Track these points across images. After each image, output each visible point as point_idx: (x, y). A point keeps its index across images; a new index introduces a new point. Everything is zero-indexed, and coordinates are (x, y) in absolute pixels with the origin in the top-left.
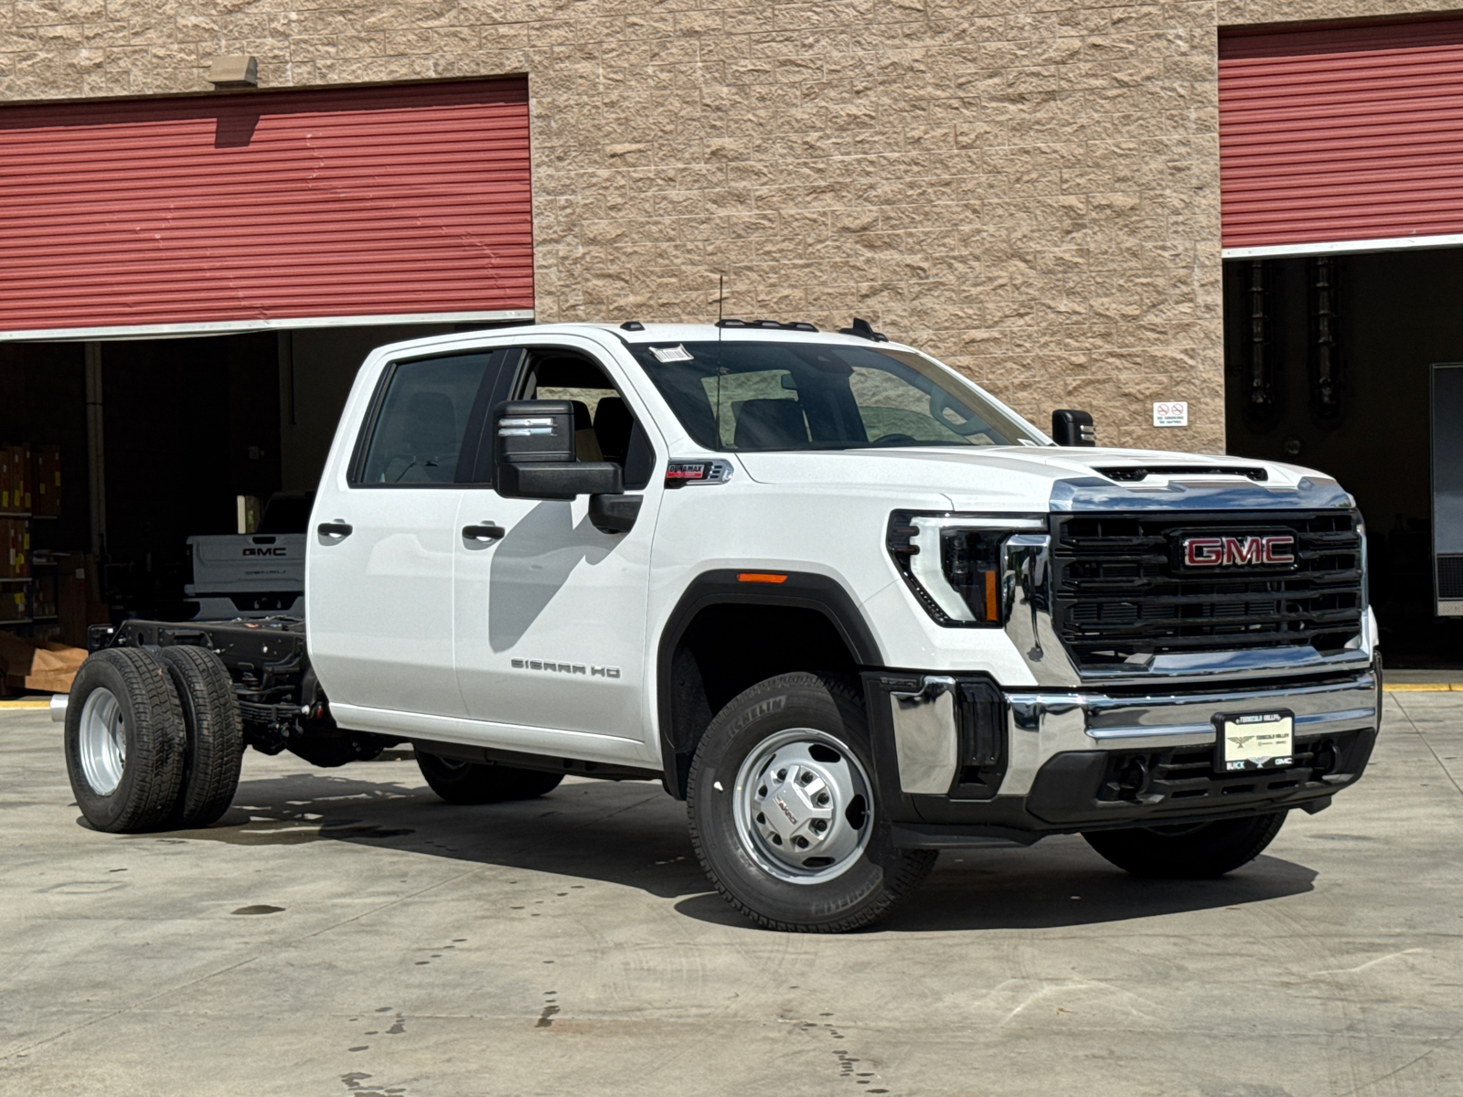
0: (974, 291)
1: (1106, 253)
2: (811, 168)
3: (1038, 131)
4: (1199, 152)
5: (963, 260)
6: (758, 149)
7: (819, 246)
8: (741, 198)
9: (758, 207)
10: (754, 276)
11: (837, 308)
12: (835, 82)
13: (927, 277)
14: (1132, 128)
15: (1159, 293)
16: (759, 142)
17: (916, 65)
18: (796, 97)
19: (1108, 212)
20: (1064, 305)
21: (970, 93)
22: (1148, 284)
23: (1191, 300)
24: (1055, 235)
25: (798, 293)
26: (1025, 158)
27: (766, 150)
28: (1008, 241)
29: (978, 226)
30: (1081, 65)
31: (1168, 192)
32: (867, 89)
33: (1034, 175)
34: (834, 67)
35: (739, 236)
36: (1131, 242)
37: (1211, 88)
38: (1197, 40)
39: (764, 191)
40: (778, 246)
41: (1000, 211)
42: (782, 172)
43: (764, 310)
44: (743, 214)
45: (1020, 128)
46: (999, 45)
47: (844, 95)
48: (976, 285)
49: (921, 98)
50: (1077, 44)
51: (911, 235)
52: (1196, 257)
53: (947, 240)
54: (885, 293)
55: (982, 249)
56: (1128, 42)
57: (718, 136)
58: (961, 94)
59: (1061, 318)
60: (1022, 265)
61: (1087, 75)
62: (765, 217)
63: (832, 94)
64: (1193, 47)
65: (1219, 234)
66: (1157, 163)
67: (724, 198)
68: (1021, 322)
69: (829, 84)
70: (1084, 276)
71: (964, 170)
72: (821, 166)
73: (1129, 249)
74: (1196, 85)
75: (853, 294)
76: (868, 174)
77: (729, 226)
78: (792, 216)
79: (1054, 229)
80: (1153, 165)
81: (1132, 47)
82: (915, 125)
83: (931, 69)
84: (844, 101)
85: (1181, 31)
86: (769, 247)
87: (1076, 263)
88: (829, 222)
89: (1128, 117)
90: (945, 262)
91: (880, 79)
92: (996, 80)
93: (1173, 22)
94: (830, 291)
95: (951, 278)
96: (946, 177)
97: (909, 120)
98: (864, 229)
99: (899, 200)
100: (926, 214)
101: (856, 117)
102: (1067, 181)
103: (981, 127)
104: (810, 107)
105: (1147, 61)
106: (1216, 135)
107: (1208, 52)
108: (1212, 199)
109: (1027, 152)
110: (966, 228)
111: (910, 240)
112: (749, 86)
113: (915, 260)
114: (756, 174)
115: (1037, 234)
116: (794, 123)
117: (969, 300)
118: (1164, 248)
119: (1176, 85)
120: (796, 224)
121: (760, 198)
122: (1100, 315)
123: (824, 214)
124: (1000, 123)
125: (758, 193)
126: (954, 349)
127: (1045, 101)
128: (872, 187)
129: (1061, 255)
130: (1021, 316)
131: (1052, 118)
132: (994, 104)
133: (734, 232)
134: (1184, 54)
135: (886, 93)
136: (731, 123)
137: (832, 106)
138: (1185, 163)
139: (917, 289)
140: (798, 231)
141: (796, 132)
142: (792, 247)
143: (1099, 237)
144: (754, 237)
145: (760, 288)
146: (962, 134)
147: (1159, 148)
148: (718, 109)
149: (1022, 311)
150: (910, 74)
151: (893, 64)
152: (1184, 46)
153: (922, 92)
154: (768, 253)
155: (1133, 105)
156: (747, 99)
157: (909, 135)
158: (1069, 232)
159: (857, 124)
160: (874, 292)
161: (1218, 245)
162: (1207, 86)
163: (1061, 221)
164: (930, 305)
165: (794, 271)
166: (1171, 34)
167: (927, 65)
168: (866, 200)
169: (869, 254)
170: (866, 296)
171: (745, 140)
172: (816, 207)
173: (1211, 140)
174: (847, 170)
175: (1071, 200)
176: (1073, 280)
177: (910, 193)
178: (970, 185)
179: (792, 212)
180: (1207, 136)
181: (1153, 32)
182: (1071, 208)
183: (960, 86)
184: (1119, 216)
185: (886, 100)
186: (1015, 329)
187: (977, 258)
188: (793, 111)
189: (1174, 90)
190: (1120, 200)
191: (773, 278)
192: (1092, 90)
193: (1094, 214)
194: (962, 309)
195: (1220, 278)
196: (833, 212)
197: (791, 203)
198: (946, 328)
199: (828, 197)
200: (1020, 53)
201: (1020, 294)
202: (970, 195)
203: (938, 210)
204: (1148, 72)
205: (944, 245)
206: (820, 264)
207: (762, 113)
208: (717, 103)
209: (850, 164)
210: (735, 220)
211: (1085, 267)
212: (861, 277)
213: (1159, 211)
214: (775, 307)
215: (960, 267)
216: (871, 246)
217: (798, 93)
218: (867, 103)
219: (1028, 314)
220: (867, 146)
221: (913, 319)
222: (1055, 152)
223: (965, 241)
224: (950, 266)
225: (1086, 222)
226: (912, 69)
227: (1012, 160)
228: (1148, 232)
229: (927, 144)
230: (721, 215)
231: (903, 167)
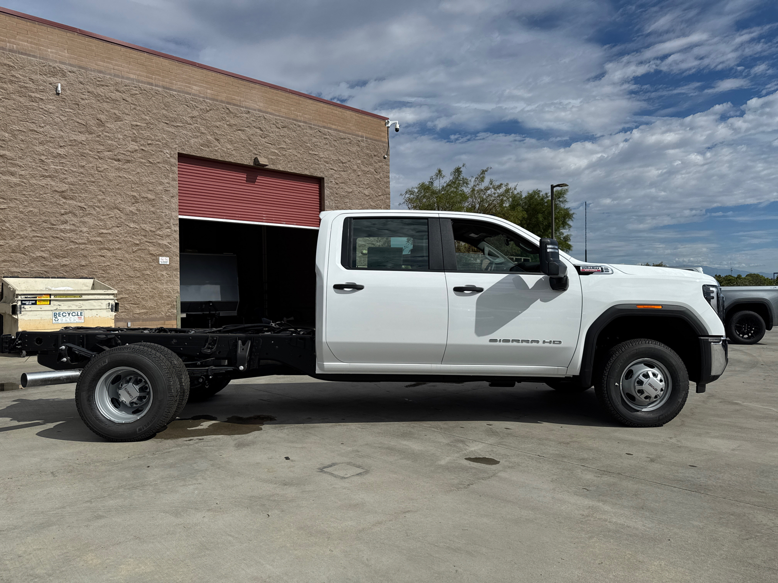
0: (102, 217)
1: (145, 211)
2: (42, 168)
3: (124, 171)
4: (172, 187)
5: (99, 207)
6: (20, 158)
7: (45, 195)
8: (12, 174)
9: (20, 178)
10: (18, 202)
11: (52, 217)
12: (52, 141)
13: (86, 211)
14: (153, 176)
15: (161, 225)
16: (21, 155)
17: (83, 142)
18: (37, 143)
19: (146, 199)
20: (132, 225)
21: (101, 155)
22: (158, 222)
23: (170, 228)
24: (130, 204)
25: (36, 210)
26: (120, 178)
27: (23, 159)
28: (114, 204)
29: (104, 197)
30: (138, 154)
31: (164, 196)
32: (64, 146)
33: (123, 185)
34: (52, 136)
35: (12, 187)
36: (152, 209)
37: (176, 169)
38: (172, 155)
39: (23, 173)
40: (28, 193)
41: (112, 194)
42: (30, 167)
43: (22, 214)
44: (14, 180)
45: (118, 169)
46: (112, 142)
47: (56, 146)
48: (103, 216)
49: (85, 153)
50: (137, 148)
51: (80, 196)
52: (172, 216)
53: (93, 200)
54: (70, 214)
55: (105, 205)
56: (152, 151)
57: (3, 150)
58: (98, 155)
59: (131, 229)
60: (119, 212)
61: (140, 158)
62: (23, 182)
63: (51, 145)
64: (171, 157)
65: (178, 210)
66: (160, 188)
67: (5, 172)
68: (118, 229)
69: (50, 141)
70: (139, 217)
71: (99, 179)
72: (46, 168)
73: (152, 211)
74: (172, 167)
75: (58, 213)
76: (64, 174)
77: (8, 183)
78: (34, 183)
79: (129, 202)
80: (159, 188)
81: (153, 153)
82: (82, 161)
83: (88, 145)
84: (55, 148)
85: (168, 151)
86: (24, 193)
87: (136, 213)
88: (49, 188)
89: (152, 172)
90: (93, 207)
91: (70, 143)
92: (111, 153)
93: (165, 148)
94: (49, 211)
95: (94, 212)
96: (93, 180)
97: (80, 159)
98: (63, 192)
99: (76, 185)
100: (86, 191)
101: (60, 154)
102: (133, 188)
103: (106, 167)
104: (41, 147)
105: (158, 157)
106: (177, 183)
107: (175, 159)
108: (176, 200)
109: (121, 177)
110: (100, 197)
111: (80, 198)
112: (17, 135)
113: (82, 205)
114: (19, 166)
115: (123, 203)
116: (36, 152)
117: (101, 220)
118: (162, 212)
119: (166, 166)
120: (35, 186)
121: (21, 175)
122: (144, 229)
123: (47, 184)
124: (112, 167)
125: (20, 173)
126: (95, 235)
127: (127, 163)
128: (66, 178)
129: (131, 210)
130: (118, 227)
131: (129, 168)
132: (110, 160)
133: (10, 185)
134: (168, 158)
135: (72, 149)
136: (9, 147)
137: (50, 149)
138: (169, 189)
139: (82, 214)
140: (36, 189)
141: (36, 155)
142: (34, 194)
143: (143, 206)
144: (18, 188)
145: (20, 206)
146: (99, 167)
147: (161, 183)
148: (3, 140)
149: (118, 225)
150: (81, 145)
151: (74, 140)
152: (169, 156)
153: (85, 151)
154: (24, 195)
155: (153, 169)
156: (16, 139)
157: (80, 164)
158: (134, 204)
159: (61, 157)
160: (66, 213)
161: (178, 213)
162: (175, 168)
163: (131, 200)
164: (87, 220)
165: (35, 202)
166: (165, 151)
167: (87, 143)
168: (64, 182)
169: (64, 201)
170: (63, 214)
171: (15, 153)
172: (43, 182)
173: (176, 184)
174: (56, 171)
175: (135, 194)
176: (135, 218)
177: (80, 183)
178: (101, 184)
179: (35, 182)
180: (175, 182)
181: (160, 150)
182: (135, 196)
183: (98, 152)
184: (149, 201)
185: (71, 151)
186: (116, 231)
187: (104, 207)
188: (35, 147)
189: (165, 167)
190: (149, 196)
191: (26, 204)
192: (141, 163)
193: (142, 199)
194: (98, 223)
195: (178, 223)
196: (51, 184)
197: (34, 179)
198: (93, 228)
199: (49, 179)
200: (118, 146)
201: (118, 220)
202: (101, 187)
203: (90, 190)
204: (158, 161)
205: (92, 201)
206: (45, 201)
207: (23, 146)
208: (3, 138)
209: (58, 169)
210: (10, 181)
211: (139, 215)
212: (61, 208)
213: (161, 201)
214: (27, 214)
215: (98, 209)
216: (65, 198)
217: (37, 142)
218: (64, 151)
219: (120, 227)
220: (64, 165)
221: (81, 224)
222: (130, 178)
223: (99, 201)
224: (94, 208)
225: (139, 201)
226: (81, 143)
227: (116, 179)
228: (158, 207)
229: (87, 168)
230: (4, 178)
231: (77, 174)
